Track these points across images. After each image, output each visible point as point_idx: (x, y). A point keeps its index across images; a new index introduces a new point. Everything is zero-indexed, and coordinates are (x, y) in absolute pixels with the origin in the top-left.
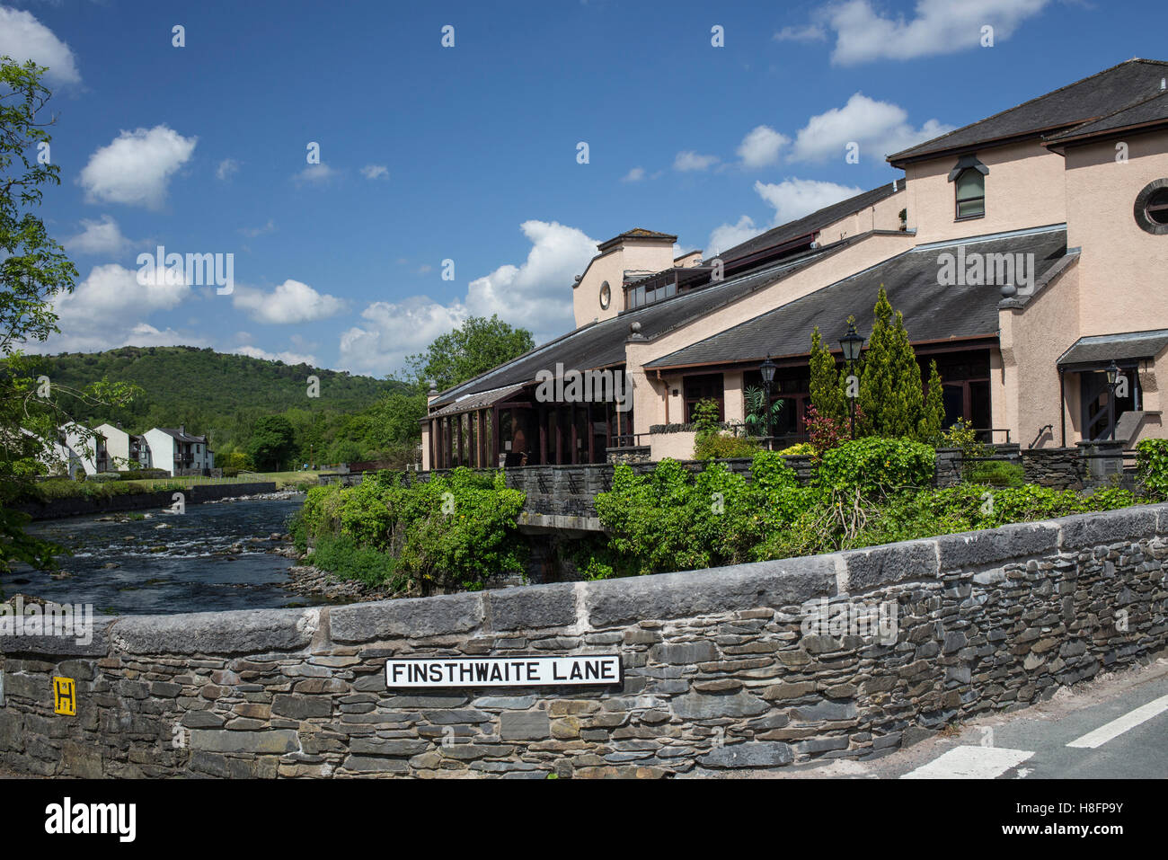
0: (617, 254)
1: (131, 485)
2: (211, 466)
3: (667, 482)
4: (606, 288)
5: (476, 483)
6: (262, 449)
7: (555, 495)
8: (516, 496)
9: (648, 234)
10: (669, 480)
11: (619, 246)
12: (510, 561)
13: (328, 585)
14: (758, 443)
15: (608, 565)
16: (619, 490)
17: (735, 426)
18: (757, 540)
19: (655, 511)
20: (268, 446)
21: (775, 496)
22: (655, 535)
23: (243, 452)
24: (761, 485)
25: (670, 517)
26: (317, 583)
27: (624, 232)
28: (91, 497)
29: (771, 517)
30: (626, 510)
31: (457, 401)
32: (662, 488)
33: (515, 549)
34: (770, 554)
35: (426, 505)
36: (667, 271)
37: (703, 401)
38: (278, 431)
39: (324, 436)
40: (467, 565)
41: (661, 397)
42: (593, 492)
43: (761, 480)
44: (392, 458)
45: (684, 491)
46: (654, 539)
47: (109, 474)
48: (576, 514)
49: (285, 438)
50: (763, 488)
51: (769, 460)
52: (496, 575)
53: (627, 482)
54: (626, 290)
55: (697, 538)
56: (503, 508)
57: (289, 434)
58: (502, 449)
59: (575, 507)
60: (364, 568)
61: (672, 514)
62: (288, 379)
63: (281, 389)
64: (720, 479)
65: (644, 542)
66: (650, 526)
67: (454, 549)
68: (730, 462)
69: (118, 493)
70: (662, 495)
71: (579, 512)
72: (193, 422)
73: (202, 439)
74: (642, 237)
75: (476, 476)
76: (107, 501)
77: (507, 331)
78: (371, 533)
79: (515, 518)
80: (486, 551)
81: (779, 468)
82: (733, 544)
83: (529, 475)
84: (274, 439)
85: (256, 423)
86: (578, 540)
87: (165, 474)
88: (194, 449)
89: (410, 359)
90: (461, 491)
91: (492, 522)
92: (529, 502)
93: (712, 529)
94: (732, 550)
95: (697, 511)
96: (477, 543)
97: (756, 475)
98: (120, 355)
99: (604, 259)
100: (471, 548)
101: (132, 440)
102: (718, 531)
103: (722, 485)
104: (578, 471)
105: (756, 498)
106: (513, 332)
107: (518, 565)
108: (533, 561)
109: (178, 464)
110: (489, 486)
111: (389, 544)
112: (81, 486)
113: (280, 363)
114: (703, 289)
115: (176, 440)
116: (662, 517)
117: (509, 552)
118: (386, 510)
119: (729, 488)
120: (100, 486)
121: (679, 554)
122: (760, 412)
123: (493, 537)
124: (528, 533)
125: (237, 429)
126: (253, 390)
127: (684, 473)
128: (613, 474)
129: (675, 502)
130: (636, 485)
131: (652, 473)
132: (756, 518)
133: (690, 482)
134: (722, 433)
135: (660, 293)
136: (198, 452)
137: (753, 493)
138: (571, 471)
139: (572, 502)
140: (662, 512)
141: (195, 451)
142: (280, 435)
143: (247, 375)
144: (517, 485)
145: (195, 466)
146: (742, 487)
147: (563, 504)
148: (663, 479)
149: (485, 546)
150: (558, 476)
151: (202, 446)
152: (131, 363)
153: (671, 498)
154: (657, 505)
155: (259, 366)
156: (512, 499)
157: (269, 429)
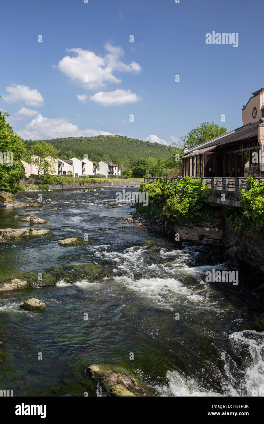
1: (92, 180)
2: (120, 175)
4: (255, 110)
13: (140, 220)
20: (140, 169)
26: (137, 219)
31: (194, 152)
39: (160, 167)
40: (187, 217)
48: (231, 199)
52: (199, 222)
54: (263, 110)
59: (231, 196)
62: (151, 147)
63: (148, 151)
67: (182, 210)
69: (87, 182)
71: (232, 198)
73: (117, 165)
75: (193, 181)
77: (217, 128)
78: (156, 201)
79: (207, 198)
83: (214, 181)
84: (143, 167)
86: (233, 210)
87: (104, 177)
89: (181, 138)
90: (187, 186)
91: (198, 200)
92: (212, 192)
96: (192, 208)
98: (98, 138)
100: (189, 210)
101: (94, 164)
104: (232, 180)
106: (220, 128)
107: (208, 218)
108: (214, 217)
109: (109, 173)
111: (162, 206)
112: (75, 179)
113: (148, 142)
115: (108, 165)
117: (205, 212)
120: (81, 179)
123: (198, 206)
124: (212, 205)
125: (131, 163)
138: (229, 180)
139: (229, 193)
141: (115, 169)
145: (114, 174)
149: (195, 209)
151: (117, 168)
152: (101, 140)
155: (141, 143)
157: (141, 163)
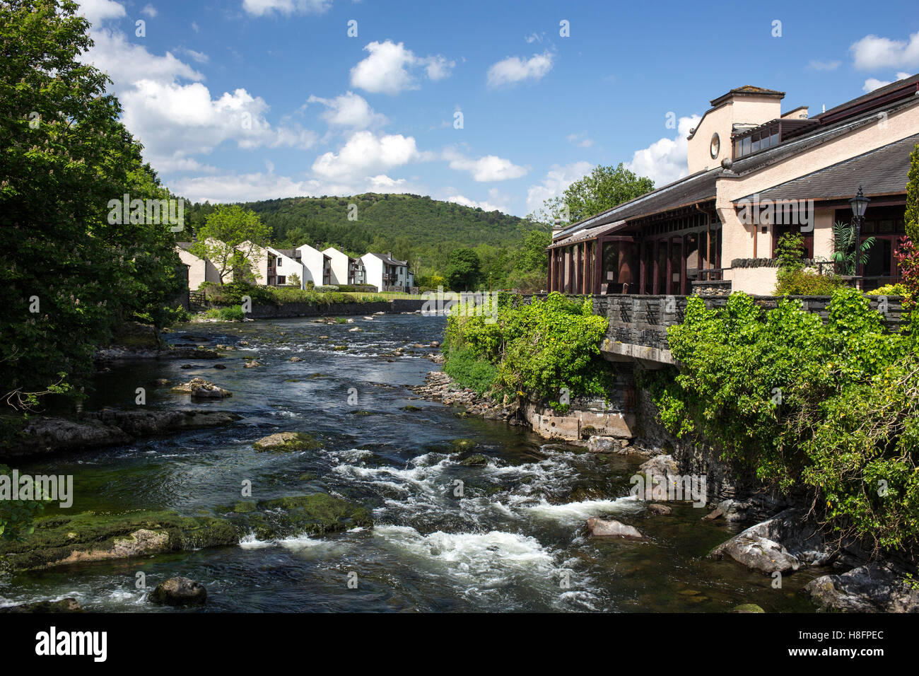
0: (727, 107)
1: (345, 296)
2: (411, 285)
3: (736, 317)
4: (716, 140)
5: (567, 308)
6: (455, 274)
7: (632, 325)
8: (599, 322)
9: (758, 91)
10: (739, 316)
11: (729, 101)
12: (595, 385)
13: (449, 391)
14: (843, 282)
15: (679, 400)
16: (690, 323)
17: (821, 264)
18: (830, 393)
19: (720, 349)
20: (459, 273)
21: (854, 341)
22: (719, 375)
23: (441, 276)
24: (838, 328)
25: (735, 357)
26: (441, 389)
27: (734, 88)
28: (314, 303)
29: (849, 367)
30: (694, 344)
31: (574, 234)
32: (731, 323)
33: (600, 376)
34: (842, 415)
35: (526, 326)
36: (772, 122)
37: (788, 236)
38: (468, 261)
39: (506, 267)
40: (553, 386)
41: (750, 233)
42: (667, 323)
43: (839, 322)
44: (529, 283)
45: (755, 328)
46: (718, 379)
47: (330, 286)
48: (651, 345)
49: (472, 267)
50: (840, 332)
51: (850, 299)
52: (581, 397)
53: (699, 315)
54: (733, 140)
55: (763, 383)
56: (589, 333)
57: (476, 263)
58: (604, 279)
59: (652, 338)
60: (477, 378)
61: (738, 353)
62: (485, 222)
63: (479, 230)
64: (794, 318)
65: (706, 382)
66: (714, 364)
67: (542, 370)
68: (805, 300)
69: (334, 301)
70: (732, 331)
71: (654, 343)
72: (405, 251)
73: (405, 263)
74: (752, 93)
75: (568, 302)
76: (327, 308)
77: (632, 178)
78: (485, 348)
79: (599, 344)
80: (572, 374)
81: (861, 308)
82: (803, 394)
83: (613, 304)
84: (464, 267)
85: (451, 254)
86: (655, 371)
87: (374, 289)
88: (398, 271)
90: (553, 314)
91: (578, 347)
92: (611, 329)
93: (780, 373)
94: (801, 401)
95: (765, 352)
96: (563, 365)
97: (834, 316)
98: (363, 199)
99: (716, 112)
100: (558, 369)
101: (351, 261)
102: (787, 376)
103: (795, 325)
104: (656, 302)
105: (831, 343)
106: (638, 180)
107: (602, 390)
108: (616, 387)
109: (386, 282)
110: (578, 312)
111: (500, 359)
112: (307, 295)
113: (479, 210)
114: (805, 137)
115: (384, 263)
116: (726, 355)
117: (594, 376)
118: (498, 328)
119: (803, 328)
120: (321, 295)
121: (742, 399)
122: (850, 250)
123: (578, 361)
124: (611, 359)
125: (437, 258)
126: (458, 229)
127: (757, 309)
128: (685, 306)
129: (744, 341)
130: (707, 319)
131: (724, 307)
132: (830, 366)
133: (761, 319)
134: (807, 270)
135: (763, 143)
136: (401, 273)
137: (829, 337)
138: (649, 302)
139: (648, 332)
140: (728, 348)
142: (469, 264)
143: (455, 218)
144: (602, 312)
145: (398, 284)
146: (818, 329)
147: (639, 334)
148: (733, 314)
149: (571, 369)
150: (637, 306)
151: (404, 269)
152: (371, 205)
153: (739, 336)
154: (725, 342)
155: (464, 211)
156: (597, 325)
157: (461, 259)
